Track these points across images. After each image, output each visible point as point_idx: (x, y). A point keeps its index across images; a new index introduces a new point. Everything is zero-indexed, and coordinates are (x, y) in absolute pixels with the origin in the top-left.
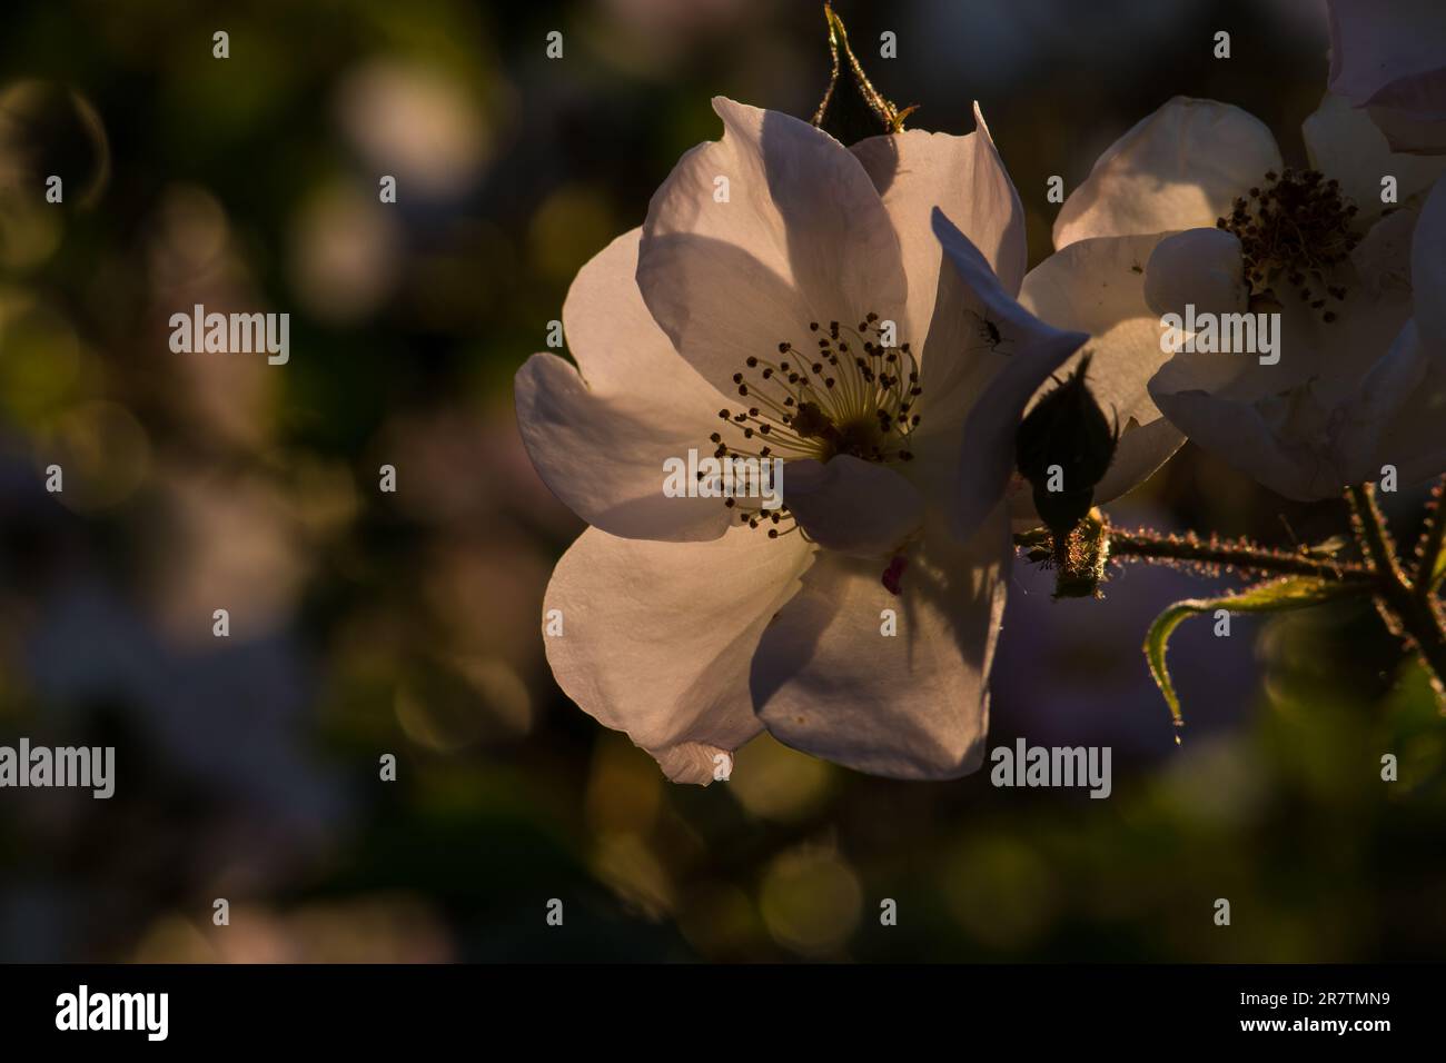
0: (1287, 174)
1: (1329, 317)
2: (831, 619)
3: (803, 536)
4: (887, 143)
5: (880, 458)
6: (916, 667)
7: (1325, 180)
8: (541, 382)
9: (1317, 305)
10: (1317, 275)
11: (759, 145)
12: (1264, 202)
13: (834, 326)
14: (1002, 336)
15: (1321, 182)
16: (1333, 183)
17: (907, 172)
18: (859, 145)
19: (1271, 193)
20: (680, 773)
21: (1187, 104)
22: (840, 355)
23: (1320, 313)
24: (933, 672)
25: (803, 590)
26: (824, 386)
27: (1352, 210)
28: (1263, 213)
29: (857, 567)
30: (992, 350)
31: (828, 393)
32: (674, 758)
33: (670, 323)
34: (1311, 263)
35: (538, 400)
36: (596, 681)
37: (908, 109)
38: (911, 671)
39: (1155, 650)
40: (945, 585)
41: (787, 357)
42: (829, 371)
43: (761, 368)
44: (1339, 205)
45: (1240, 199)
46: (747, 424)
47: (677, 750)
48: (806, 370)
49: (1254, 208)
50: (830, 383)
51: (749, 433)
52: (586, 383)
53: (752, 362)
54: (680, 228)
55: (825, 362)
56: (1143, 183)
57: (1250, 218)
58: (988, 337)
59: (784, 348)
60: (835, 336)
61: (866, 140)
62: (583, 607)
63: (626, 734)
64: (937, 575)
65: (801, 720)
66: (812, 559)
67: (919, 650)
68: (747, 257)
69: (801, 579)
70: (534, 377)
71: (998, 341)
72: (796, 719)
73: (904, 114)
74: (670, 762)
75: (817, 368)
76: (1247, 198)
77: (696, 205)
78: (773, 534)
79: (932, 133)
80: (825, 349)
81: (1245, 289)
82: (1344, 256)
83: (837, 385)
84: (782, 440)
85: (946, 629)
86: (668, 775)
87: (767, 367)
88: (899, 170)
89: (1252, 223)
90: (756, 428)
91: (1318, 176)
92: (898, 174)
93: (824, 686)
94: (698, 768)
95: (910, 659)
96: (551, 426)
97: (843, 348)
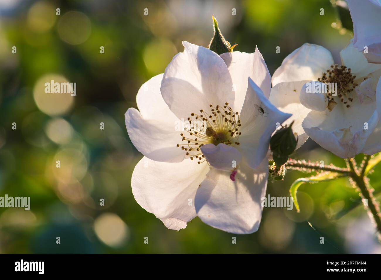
0: (336, 66)
1: (348, 106)
2: (214, 187)
3: (208, 164)
4: (229, 55)
5: (230, 143)
6: (238, 201)
7: (347, 68)
8: (131, 116)
9: (345, 103)
10: (345, 94)
11: (196, 55)
12: (330, 74)
13: (217, 107)
14: (265, 111)
15: (346, 69)
16: (349, 69)
17: (234, 63)
18: (221, 55)
19: (333, 71)
20: (170, 226)
21: (308, 45)
22: (217, 114)
23: (346, 105)
24: (244, 202)
25: (207, 179)
26: (212, 122)
27: (355, 77)
28: (330, 77)
29: (221, 173)
30: (262, 115)
31: (213, 124)
32: (168, 222)
33: (168, 102)
34: (343, 92)
35: (131, 122)
36: (146, 199)
37: (235, 45)
38: (237, 202)
39: (293, 192)
40: (246, 178)
41: (202, 114)
42: (214, 118)
43: (195, 116)
44: (351, 76)
45: (324, 73)
46: (191, 132)
47: (169, 219)
48: (207, 117)
49: (327, 76)
50: (214, 121)
51: (191, 134)
52: (142, 116)
53: (193, 115)
54: (172, 76)
55: (213, 115)
56: (295, 66)
57: (327, 78)
58: (261, 112)
59: (202, 111)
60: (217, 109)
61: (224, 54)
62: (142, 179)
63: (154, 214)
64: (243, 175)
65: (209, 216)
66: (209, 169)
67: (239, 196)
68: (190, 84)
69: (206, 175)
70: (130, 115)
71: (264, 113)
72: (208, 216)
73: (234, 47)
74: (167, 223)
75: (210, 117)
76: (326, 72)
77: (176, 70)
78: (199, 163)
79: (242, 52)
80: (213, 112)
81: (328, 99)
82: (352, 90)
83: (216, 122)
84: (200, 136)
85: (247, 191)
86: (166, 227)
87: (196, 116)
88: (232, 62)
89: (327, 79)
90: (194, 133)
91: (345, 67)
92: (232, 63)
93: (215, 206)
94: (175, 225)
95: (237, 199)
96: (135, 129)
97: (219, 112)
